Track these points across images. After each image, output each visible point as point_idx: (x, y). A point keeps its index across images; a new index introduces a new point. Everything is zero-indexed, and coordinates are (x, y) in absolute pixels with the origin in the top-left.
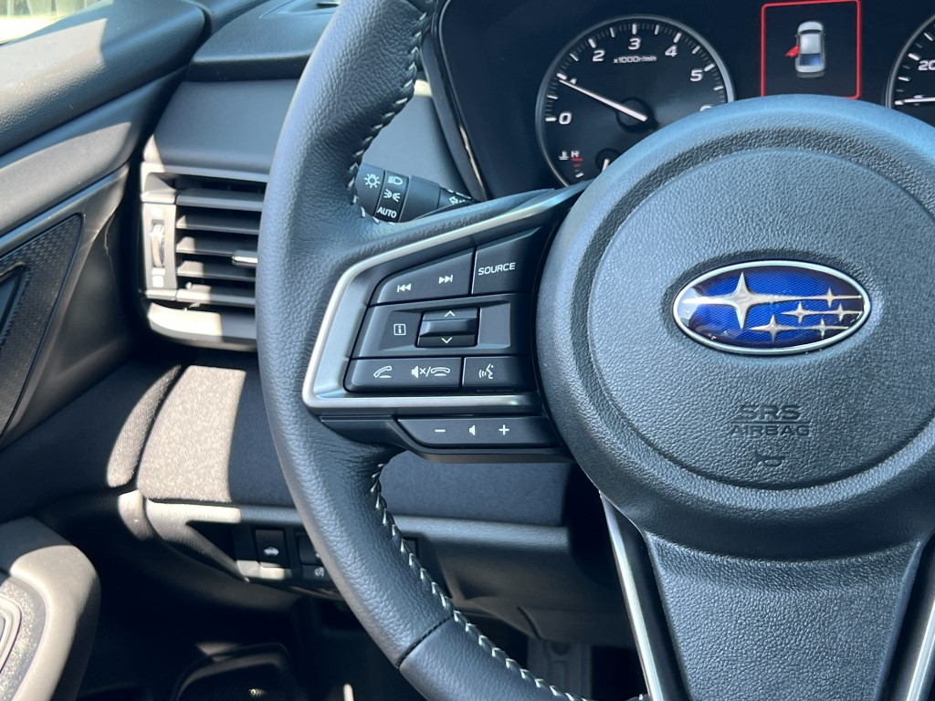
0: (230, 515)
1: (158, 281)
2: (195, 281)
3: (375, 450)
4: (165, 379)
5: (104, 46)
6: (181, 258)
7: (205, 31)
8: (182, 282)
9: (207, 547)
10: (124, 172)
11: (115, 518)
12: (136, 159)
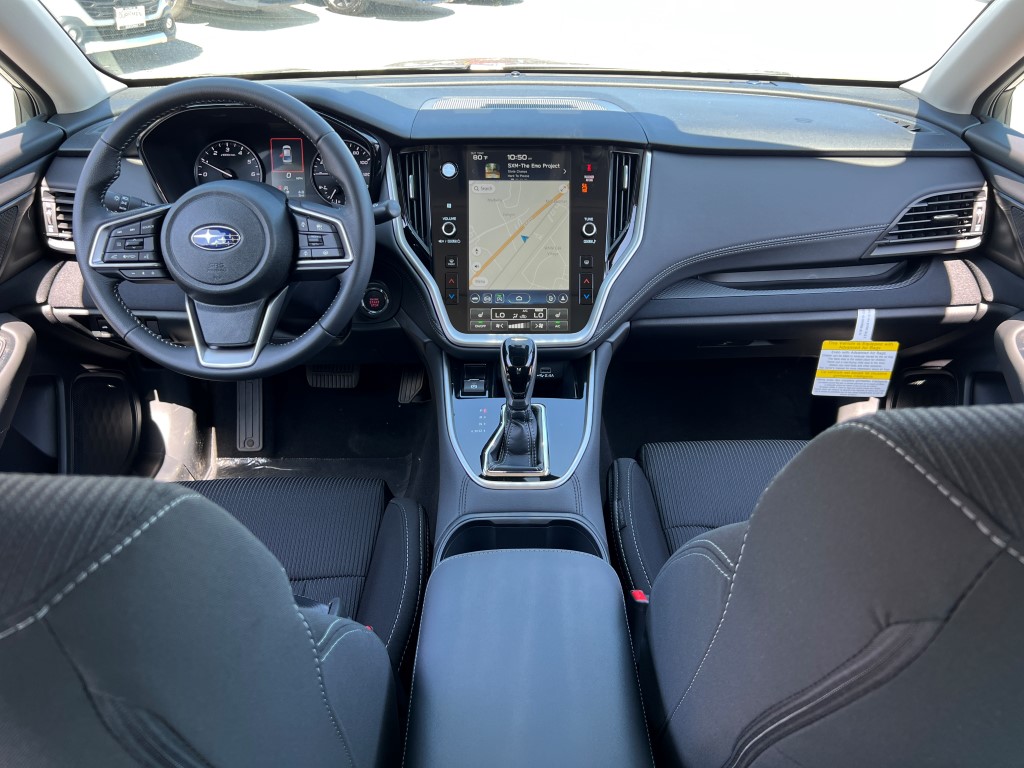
0: (85, 312)
1: (50, 230)
2: (65, 230)
3: (115, 280)
4: (57, 266)
5: (22, 146)
6: (59, 222)
7: (64, 137)
8: (60, 230)
9: (78, 325)
10: (34, 190)
11: (41, 316)
12: (38, 186)
